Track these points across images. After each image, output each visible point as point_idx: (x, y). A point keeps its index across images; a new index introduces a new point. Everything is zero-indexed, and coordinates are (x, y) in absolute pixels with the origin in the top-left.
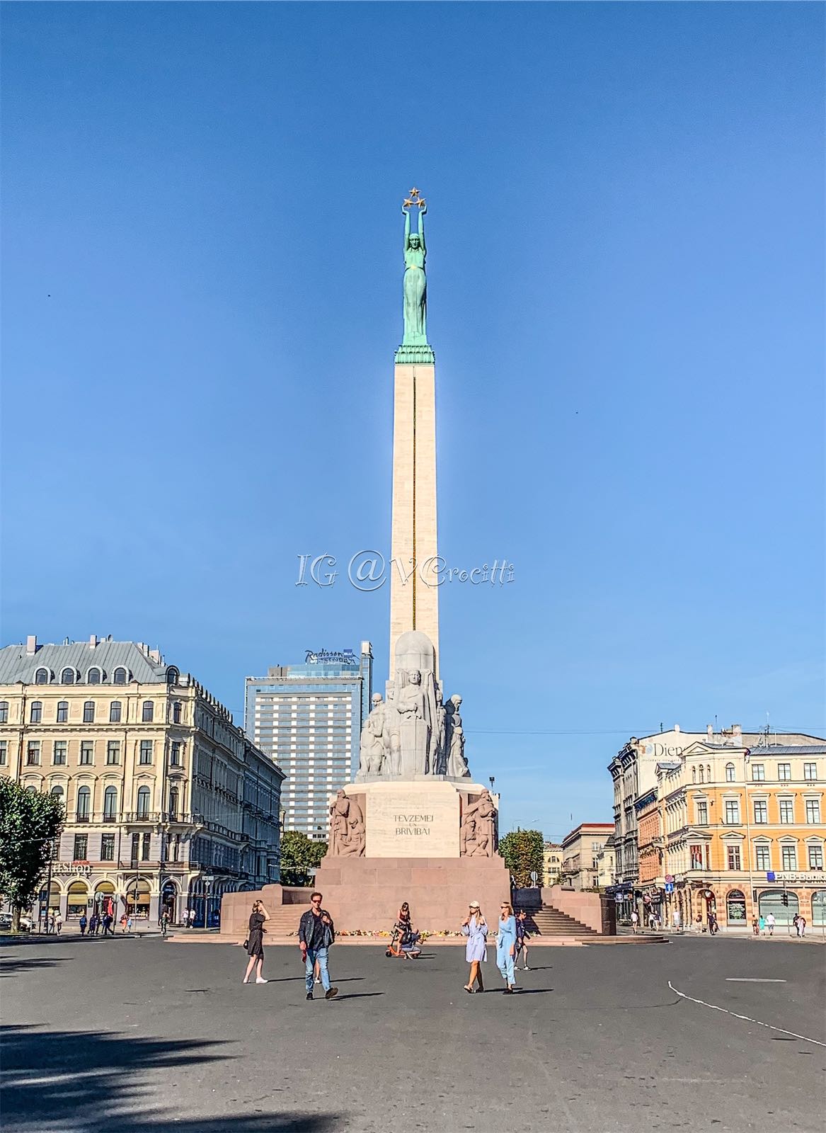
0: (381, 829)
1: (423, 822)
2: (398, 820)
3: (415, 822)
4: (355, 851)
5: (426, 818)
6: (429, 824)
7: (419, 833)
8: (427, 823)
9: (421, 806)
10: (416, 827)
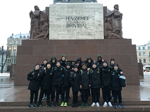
0: (59, 24)
1: (82, 20)
2: (68, 19)
3: (78, 21)
4: (43, 36)
5: (84, 18)
6: (86, 22)
7: (80, 26)
8: (84, 21)
9: (81, 12)
10: (78, 23)
